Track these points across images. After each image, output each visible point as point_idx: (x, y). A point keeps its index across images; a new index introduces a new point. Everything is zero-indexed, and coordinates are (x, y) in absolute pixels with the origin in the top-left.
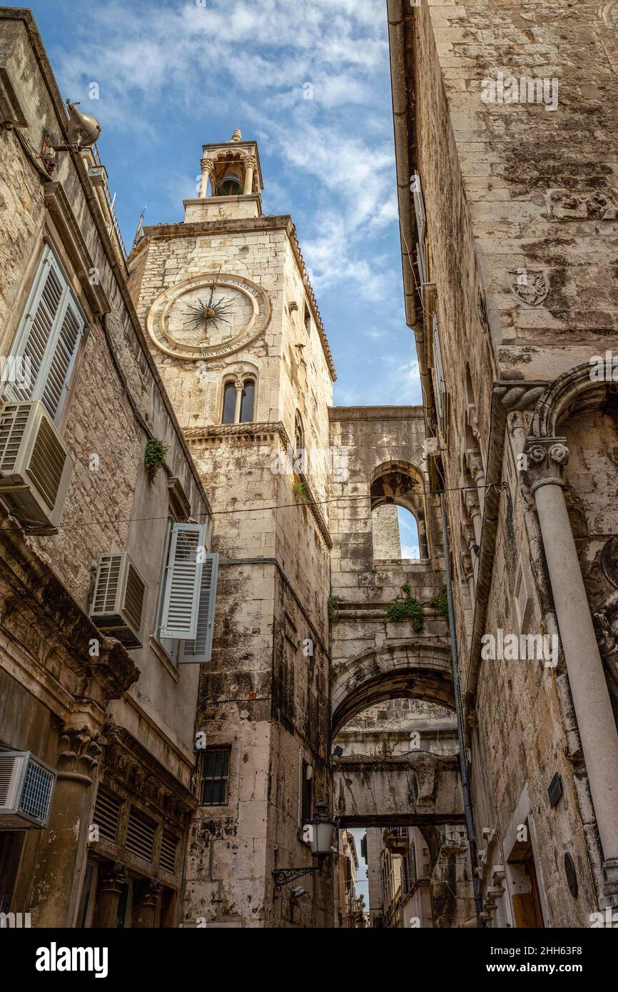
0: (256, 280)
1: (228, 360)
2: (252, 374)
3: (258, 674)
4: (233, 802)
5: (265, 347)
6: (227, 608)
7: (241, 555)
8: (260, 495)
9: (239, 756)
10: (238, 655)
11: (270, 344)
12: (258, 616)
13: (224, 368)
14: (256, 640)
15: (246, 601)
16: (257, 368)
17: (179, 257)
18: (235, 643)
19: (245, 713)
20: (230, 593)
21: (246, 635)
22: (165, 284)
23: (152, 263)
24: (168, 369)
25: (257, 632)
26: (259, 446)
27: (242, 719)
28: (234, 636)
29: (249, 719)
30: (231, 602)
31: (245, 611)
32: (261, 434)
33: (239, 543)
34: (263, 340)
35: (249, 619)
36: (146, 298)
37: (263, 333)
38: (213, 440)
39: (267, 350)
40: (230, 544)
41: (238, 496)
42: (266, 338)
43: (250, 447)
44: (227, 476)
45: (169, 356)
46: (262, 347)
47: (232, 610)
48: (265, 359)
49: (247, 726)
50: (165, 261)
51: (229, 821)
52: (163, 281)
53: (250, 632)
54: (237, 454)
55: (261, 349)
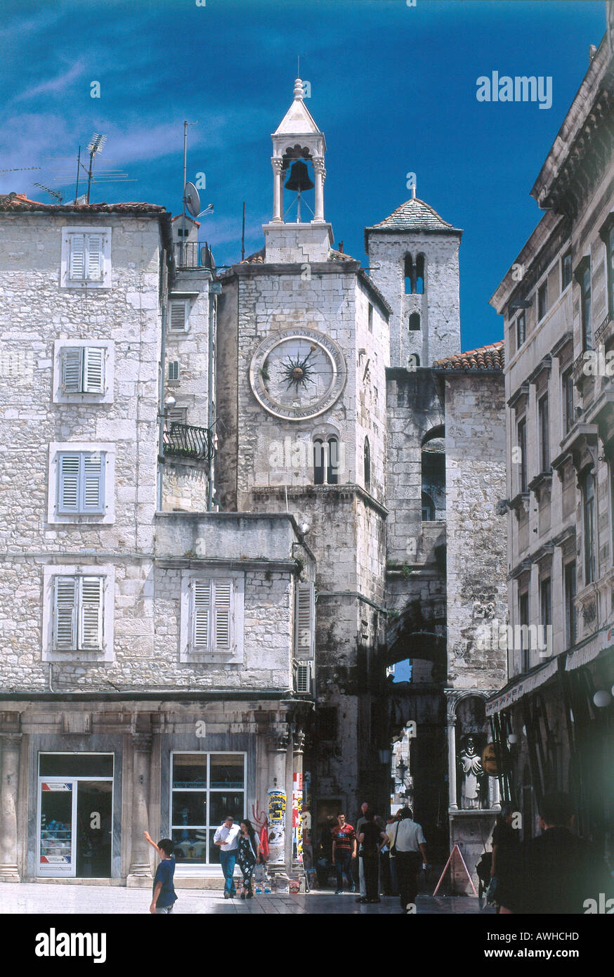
0: (333, 335)
1: (316, 422)
2: (334, 435)
3: (350, 668)
4: (339, 739)
5: (344, 409)
6: (328, 625)
7: (336, 589)
8: (345, 544)
9: (341, 715)
10: (337, 656)
11: (347, 407)
12: (348, 632)
13: (313, 429)
14: (347, 647)
15: (340, 621)
16: (338, 431)
17: (266, 300)
18: (335, 648)
19: (343, 691)
20: (331, 615)
21: (341, 643)
22: (259, 334)
23: (245, 306)
24: (271, 428)
25: (348, 641)
26: (343, 503)
27: (341, 694)
28: (334, 644)
29: (345, 694)
30: (331, 621)
31: (340, 627)
32: (344, 494)
33: (335, 581)
34: (342, 403)
35: (342, 633)
36: (245, 349)
37: (341, 395)
38: (310, 496)
39: (345, 414)
40: (328, 580)
41: (330, 543)
42: (344, 400)
43: (336, 504)
44: (322, 527)
45: (271, 415)
46: (341, 409)
47: (332, 627)
48: (343, 422)
49: (345, 698)
50: (254, 304)
51: (337, 748)
52: (256, 329)
53: (344, 641)
54: (329, 509)
55: (341, 412)
